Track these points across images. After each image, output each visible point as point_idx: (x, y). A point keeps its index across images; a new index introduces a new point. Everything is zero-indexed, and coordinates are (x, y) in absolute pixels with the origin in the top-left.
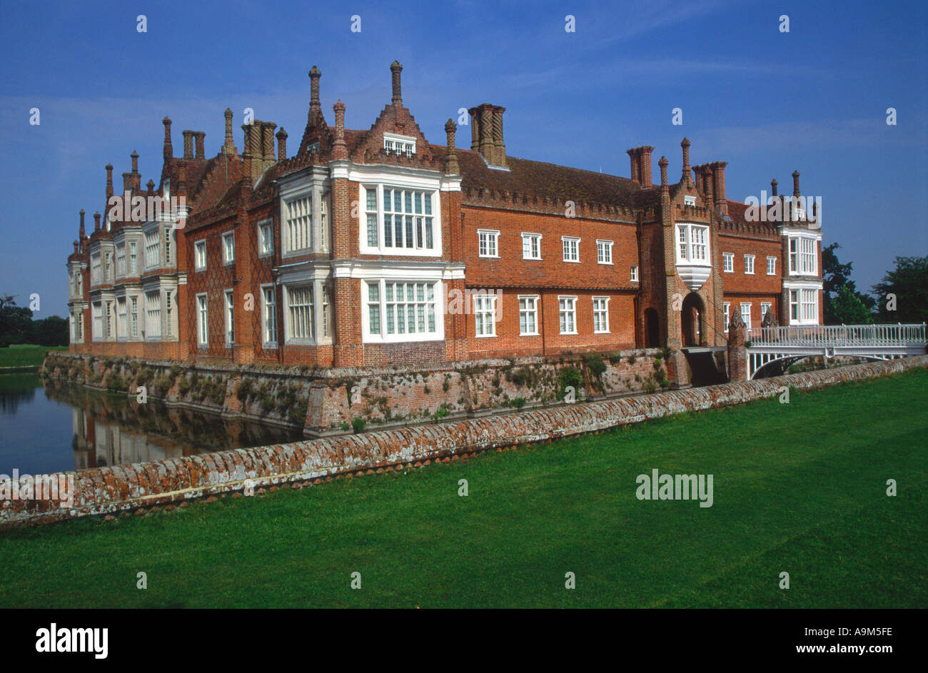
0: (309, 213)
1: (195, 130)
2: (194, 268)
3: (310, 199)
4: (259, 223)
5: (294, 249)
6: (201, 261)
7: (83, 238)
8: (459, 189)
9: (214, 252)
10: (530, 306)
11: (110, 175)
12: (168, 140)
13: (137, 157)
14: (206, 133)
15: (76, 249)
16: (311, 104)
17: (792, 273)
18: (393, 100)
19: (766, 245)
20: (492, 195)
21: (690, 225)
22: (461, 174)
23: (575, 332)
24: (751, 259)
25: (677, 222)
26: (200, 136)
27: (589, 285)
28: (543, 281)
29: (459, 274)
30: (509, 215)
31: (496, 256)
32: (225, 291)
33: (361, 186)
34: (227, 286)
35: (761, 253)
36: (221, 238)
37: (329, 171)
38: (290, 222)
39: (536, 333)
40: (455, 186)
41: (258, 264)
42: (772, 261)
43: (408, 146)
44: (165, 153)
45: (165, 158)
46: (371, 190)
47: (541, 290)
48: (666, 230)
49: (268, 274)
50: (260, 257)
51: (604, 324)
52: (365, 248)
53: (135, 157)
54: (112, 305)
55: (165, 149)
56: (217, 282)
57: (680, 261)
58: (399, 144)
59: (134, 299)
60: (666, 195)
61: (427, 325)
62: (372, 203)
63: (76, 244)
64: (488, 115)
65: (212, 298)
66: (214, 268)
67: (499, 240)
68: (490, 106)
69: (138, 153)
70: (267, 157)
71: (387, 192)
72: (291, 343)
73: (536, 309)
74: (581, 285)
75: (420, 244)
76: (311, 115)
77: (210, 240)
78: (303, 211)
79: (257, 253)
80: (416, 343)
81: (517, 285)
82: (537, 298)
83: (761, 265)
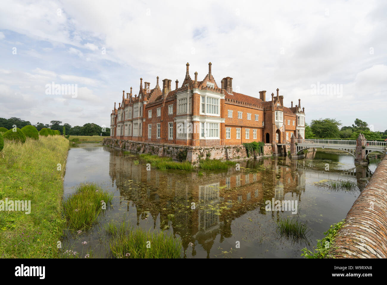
0: (186, 102)
1: (148, 82)
2: (148, 117)
3: (186, 99)
4: (169, 106)
5: (180, 112)
6: (150, 116)
7: (115, 109)
8: (224, 99)
9: (154, 113)
10: (238, 131)
11: (124, 93)
12: (141, 84)
13: (132, 88)
14: (150, 83)
15: (113, 112)
16: (187, 73)
17: (298, 125)
18: (209, 73)
19: (293, 117)
20: (231, 101)
21: (279, 111)
22: (225, 94)
23: (249, 138)
24: (289, 121)
25: (276, 110)
26: (149, 84)
27: (253, 126)
28: (242, 125)
29: (224, 122)
30: (235, 106)
31: (232, 117)
32: (157, 124)
33: (201, 96)
34: (158, 122)
35: (291, 120)
36: (156, 110)
37: (192, 91)
38: (179, 105)
39: (240, 138)
40: (224, 98)
41: (168, 117)
42: (294, 122)
43: (213, 86)
44: (140, 87)
45: (141, 89)
46: (203, 97)
47: (241, 127)
48: (273, 112)
49: (171, 119)
50: (169, 115)
51: (255, 137)
52: (201, 113)
53: (131, 88)
54: (123, 126)
55: (140, 86)
56: (155, 121)
57: (276, 121)
58: (210, 85)
59: (130, 125)
60: (273, 103)
61: (216, 135)
62: (204, 101)
63: (113, 111)
64: (229, 80)
65: (153, 125)
66: (154, 117)
67: (233, 113)
68: (229, 77)
69: (132, 87)
70: (169, 89)
71: (208, 98)
72: (178, 138)
73: (240, 132)
74: (251, 126)
75: (215, 113)
76: (186, 76)
77: (153, 110)
78: (184, 102)
79: (168, 114)
80: (213, 140)
81: (236, 125)
82: (240, 129)
83: (291, 123)
